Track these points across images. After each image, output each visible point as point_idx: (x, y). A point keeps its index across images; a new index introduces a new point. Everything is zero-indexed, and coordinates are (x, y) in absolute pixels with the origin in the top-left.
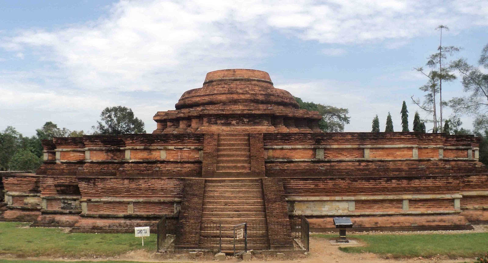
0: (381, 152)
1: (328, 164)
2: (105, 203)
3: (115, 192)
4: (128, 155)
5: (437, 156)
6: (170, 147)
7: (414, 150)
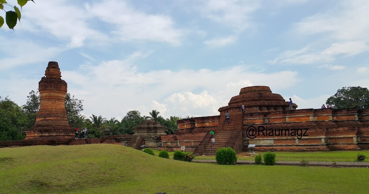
0: (293, 119)
1: (270, 125)
2: (185, 142)
3: (188, 138)
4: (196, 125)
5: (328, 119)
6: (210, 121)
7: (310, 117)
